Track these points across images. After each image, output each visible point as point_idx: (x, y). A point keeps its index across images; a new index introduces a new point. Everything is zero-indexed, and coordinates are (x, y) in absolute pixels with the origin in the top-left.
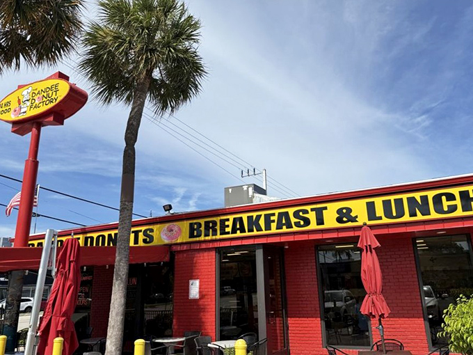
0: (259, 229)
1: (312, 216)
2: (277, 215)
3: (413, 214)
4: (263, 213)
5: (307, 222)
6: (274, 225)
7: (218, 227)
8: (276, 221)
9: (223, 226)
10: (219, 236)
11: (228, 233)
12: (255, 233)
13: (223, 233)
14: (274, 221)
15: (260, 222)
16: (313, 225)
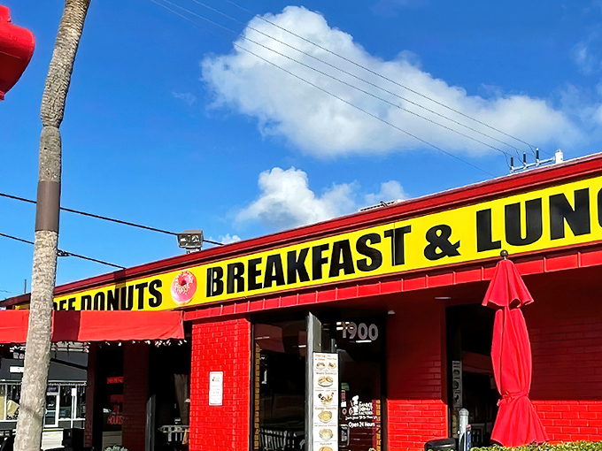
0: (304, 277)
1: (385, 247)
2: (331, 247)
3: (557, 233)
4: (311, 245)
5: (377, 259)
6: (326, 268)
7: (245, 276)
8: (330, 260)
9: (254, 273)
10: (247, 293)
11: (259, 286)
12: (299, 284)
13: (253, 286)
14: (325, 261)
15: (305, 263)
16: (387, 267)
